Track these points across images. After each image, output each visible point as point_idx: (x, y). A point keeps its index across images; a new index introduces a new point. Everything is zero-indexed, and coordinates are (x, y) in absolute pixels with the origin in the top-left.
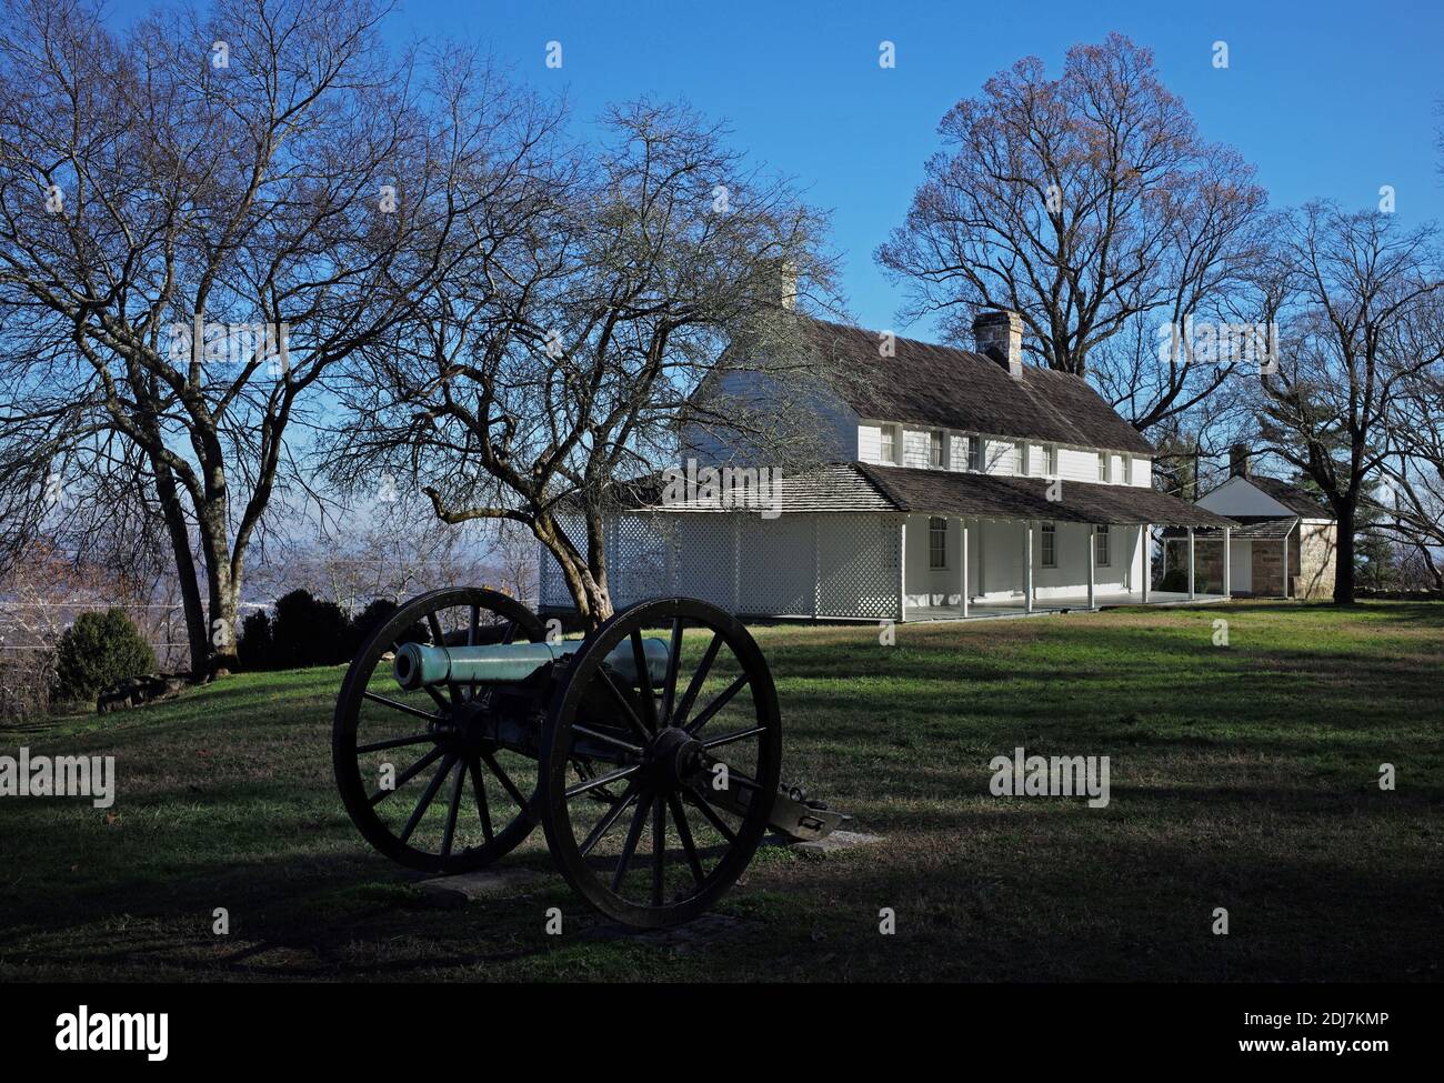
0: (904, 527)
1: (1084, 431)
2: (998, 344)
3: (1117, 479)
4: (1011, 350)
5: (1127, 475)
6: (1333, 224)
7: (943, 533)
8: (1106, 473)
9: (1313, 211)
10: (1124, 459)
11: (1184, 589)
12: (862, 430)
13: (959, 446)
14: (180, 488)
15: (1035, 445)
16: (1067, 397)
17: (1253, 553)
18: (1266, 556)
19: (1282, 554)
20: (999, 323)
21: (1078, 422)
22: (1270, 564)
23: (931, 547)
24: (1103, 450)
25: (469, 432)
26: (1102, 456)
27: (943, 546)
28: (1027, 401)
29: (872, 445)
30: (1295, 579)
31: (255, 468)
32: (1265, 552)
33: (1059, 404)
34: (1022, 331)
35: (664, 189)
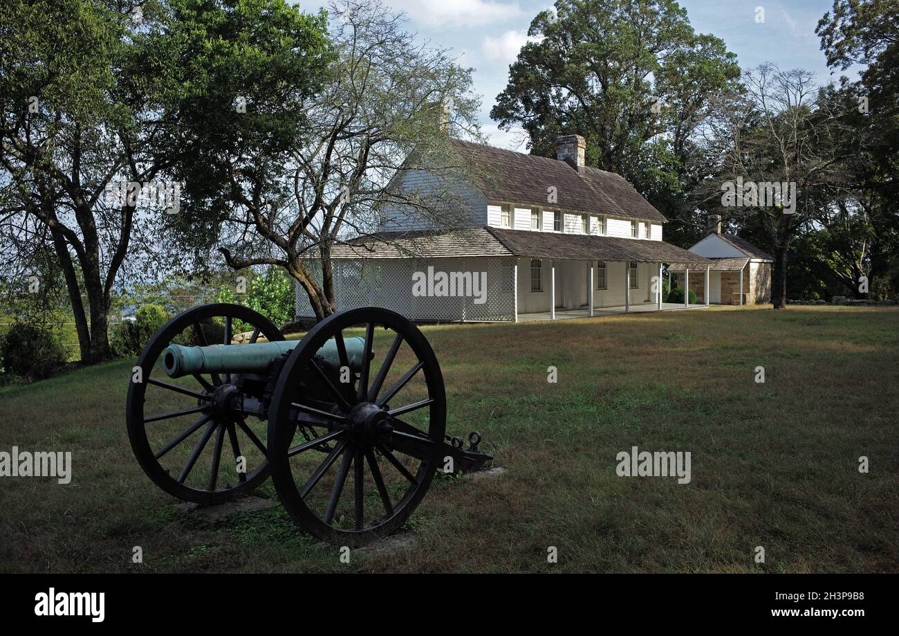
0: (516, 267)
1: (622, 207)
2: (571, 155)
3: (642, 235)
4: (579, 159)
5: (648, 233)
6: (775, 78)
7: (539, 270)
8: (635, 232)
9: (764, 70)
10: (647, 225)
11: (683, 302)
12: (489, 208)
13: (548, 217)
14: (70, 247)
15: (594, 216)
16: (612, 187)
17: (722, 279)
18: (730, 281)
19: (739, 280)
20: (571, 143)
21: (619, 202)
22: (732, 286)
23: (532, 278)
24: (634, 219)
25: (248, 212)
26: (634, 223)
27: (539, 278)
28: (588, 189)
29: (496, 217)
30: (747, 295)
31: (117, 235)
32: (729, 279)
33: (608, 192)
34: (585, 147)
35: (365, 56)
